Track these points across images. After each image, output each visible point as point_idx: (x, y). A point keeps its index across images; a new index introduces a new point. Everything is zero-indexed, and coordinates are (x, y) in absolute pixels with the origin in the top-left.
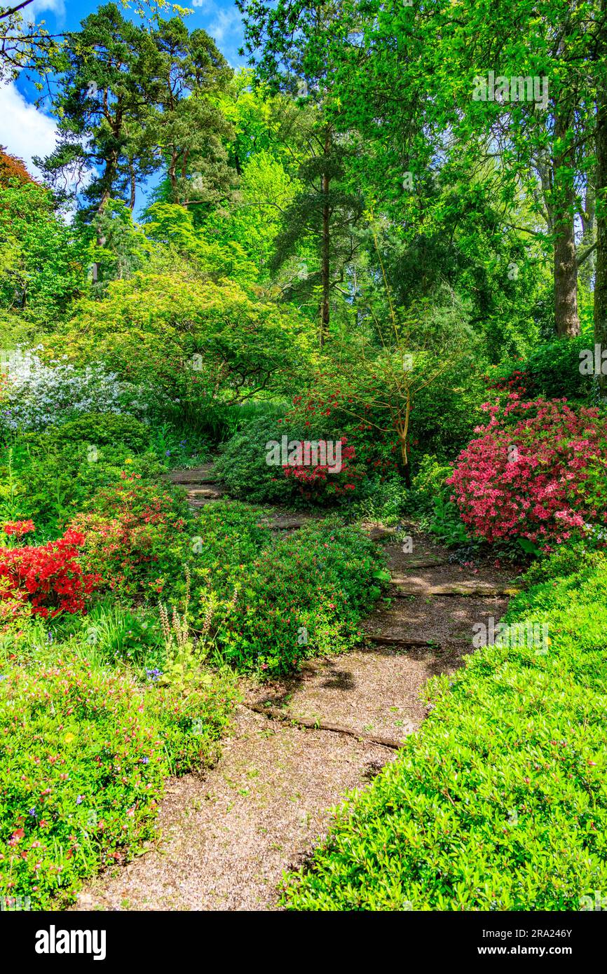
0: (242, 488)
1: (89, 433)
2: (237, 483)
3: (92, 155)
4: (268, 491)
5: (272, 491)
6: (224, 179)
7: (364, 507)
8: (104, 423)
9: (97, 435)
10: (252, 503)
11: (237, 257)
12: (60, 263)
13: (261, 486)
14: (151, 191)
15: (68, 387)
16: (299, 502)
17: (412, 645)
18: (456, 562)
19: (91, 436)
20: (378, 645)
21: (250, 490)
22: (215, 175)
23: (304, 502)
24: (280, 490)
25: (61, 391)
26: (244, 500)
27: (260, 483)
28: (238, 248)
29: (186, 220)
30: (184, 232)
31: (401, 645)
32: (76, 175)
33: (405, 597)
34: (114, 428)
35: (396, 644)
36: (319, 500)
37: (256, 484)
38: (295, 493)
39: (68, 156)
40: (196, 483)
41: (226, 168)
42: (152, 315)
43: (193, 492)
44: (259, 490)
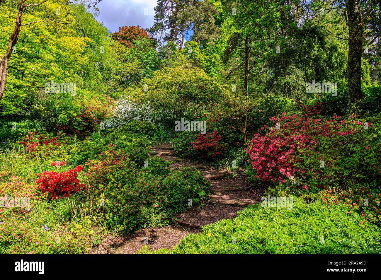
0: (179, 152)
1: (133, 129)
2: (177, 149)
3: (166, 26)
5: (189, 153)
6: (213, 30)
7: (223, 162)
8: (140, 125)
10: (182, 158)
11: (216, 60)
12: (152, 66)
13: (186, 151)
14: (190, 37)
15: (134, 111)
17: (194, 227)
18: (248, 190)
20: (180, 225)
21: (182, 153)
22: (209, 29)
25: (131, 113)
26: (179, 157)
28: (217, 56)
29: (197, 47)
30: (196, 51)
31: (189, 227)
32: (161, 34)
33: (212, 204)
34: (142, 127)
35: (187, 226)
37: (184, 150)
39: (158, 27)
40: (167, 149)
41: (214, 26)
42: (164, 83)
43: (161, 153)
44: (185, 153)
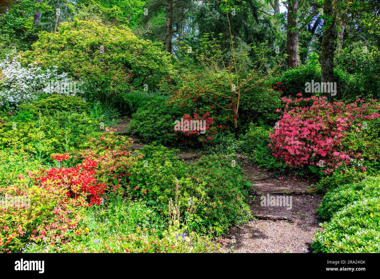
0: (150, 137)
2: (146, 135)
4: (164, 140)
5: (166, 139)
8: (65, 101)
9: (62, 107)
13: (160, 137)
15: (38, 79)
16: (181, 146)
19: (58, 107)
23: (184, 146)
24: (171, 139)
25: (34, 82)
27: (159, 135)
34: (70, 103)
36: (192, 145)
38: (179, 141)
